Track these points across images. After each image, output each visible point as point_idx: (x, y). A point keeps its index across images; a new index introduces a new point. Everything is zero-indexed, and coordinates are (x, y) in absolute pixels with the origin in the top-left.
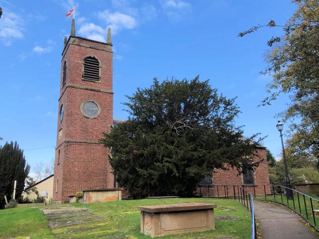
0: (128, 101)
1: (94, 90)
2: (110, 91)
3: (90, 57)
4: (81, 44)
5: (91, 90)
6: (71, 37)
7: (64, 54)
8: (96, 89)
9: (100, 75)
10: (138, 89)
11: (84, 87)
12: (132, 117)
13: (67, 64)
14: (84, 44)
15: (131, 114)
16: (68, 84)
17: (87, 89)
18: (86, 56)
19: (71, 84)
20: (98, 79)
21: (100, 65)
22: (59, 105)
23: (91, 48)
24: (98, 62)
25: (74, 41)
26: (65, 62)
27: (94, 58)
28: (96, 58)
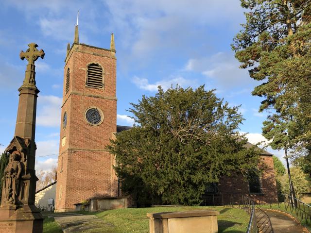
0: (133, 108)
1: (98, 97)
2: (114, 98)
3: (93, 64)
4: (85, 52)
5: (95, 97)
6: (74, 44)
7: (67, 60)
8: (100, 95)
9: (103, 82)
10: (144, 96)
11: (88, 94)
12: (137, 124)
13: (71, 71)
14: (87, 50)
15: (136, 121)
16: (71, 91)
17: (91, 96)
18: (90, 63)
19: (75, 92)
20: (101, 85)
21: (103, 72)
22: (62, 112)
23: (94, 54)
24: (101, 69)
25: (78, 48)
26: (69, 69)
27: (97, 65)
28: (100, 65)
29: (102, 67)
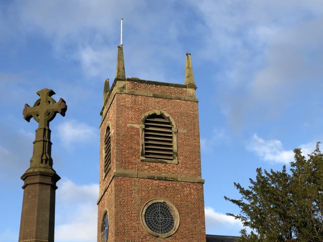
1: (166, 179)
2: (197, 179)
3: (154, 116)
4: (137, 93)
5: (160, 179)
6: (117, 80)
7: (104, 112)
8: (169, 175)
9: (175, 148)
10: (259, 170)
11: (146, 174)
12: (249, 230)
13: (112, 131)
14: (141, 90)
15: (246, 224)
16: (114, 170)
17: (152, 178)
18: (147, 114)
19: (122, 171)
20: (171, 155)
21: (174, 130)
22: (100, 212)
23: (155, 96)
24: (169, 123)
25: (124, 87)
26: (108, 128)
27: (161, 116)
28: (167, 115)
29: (172, 120)
